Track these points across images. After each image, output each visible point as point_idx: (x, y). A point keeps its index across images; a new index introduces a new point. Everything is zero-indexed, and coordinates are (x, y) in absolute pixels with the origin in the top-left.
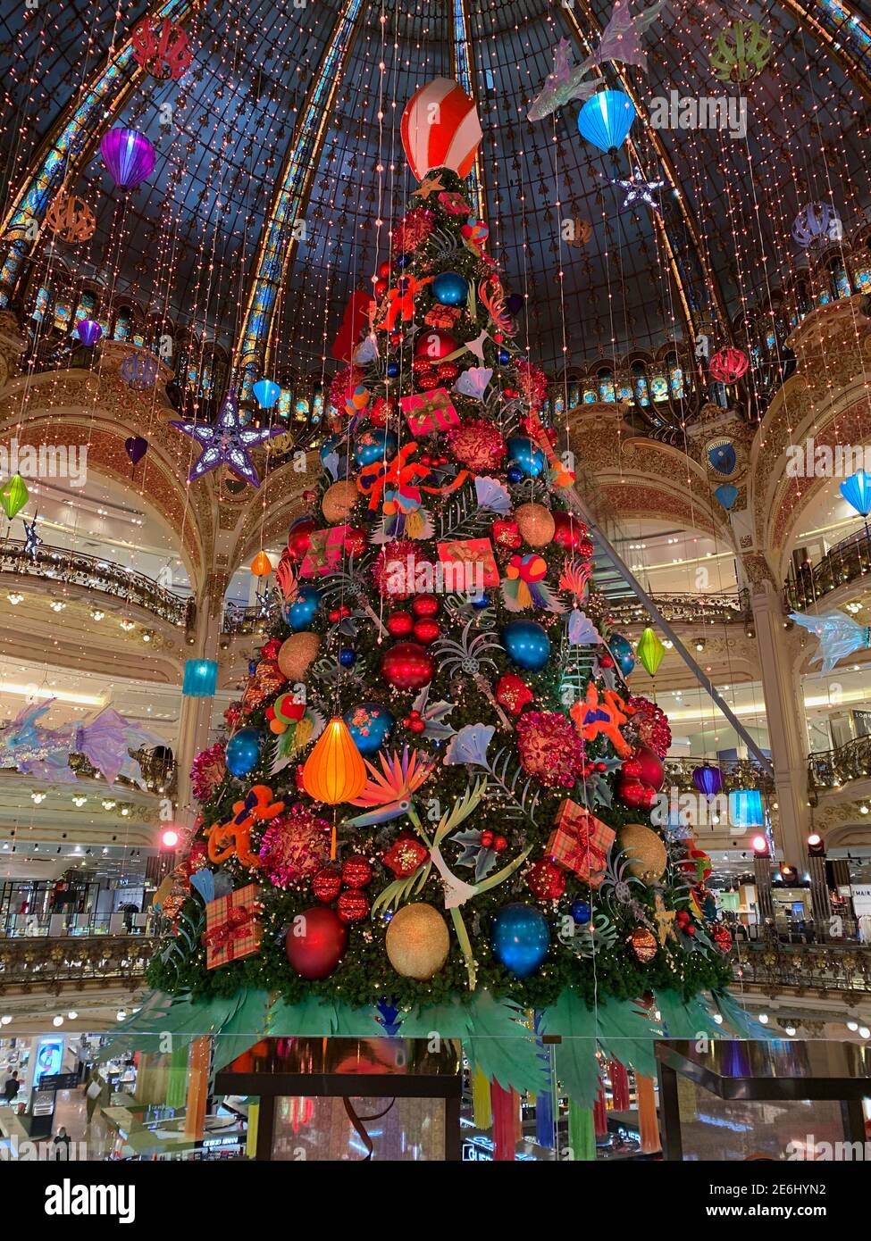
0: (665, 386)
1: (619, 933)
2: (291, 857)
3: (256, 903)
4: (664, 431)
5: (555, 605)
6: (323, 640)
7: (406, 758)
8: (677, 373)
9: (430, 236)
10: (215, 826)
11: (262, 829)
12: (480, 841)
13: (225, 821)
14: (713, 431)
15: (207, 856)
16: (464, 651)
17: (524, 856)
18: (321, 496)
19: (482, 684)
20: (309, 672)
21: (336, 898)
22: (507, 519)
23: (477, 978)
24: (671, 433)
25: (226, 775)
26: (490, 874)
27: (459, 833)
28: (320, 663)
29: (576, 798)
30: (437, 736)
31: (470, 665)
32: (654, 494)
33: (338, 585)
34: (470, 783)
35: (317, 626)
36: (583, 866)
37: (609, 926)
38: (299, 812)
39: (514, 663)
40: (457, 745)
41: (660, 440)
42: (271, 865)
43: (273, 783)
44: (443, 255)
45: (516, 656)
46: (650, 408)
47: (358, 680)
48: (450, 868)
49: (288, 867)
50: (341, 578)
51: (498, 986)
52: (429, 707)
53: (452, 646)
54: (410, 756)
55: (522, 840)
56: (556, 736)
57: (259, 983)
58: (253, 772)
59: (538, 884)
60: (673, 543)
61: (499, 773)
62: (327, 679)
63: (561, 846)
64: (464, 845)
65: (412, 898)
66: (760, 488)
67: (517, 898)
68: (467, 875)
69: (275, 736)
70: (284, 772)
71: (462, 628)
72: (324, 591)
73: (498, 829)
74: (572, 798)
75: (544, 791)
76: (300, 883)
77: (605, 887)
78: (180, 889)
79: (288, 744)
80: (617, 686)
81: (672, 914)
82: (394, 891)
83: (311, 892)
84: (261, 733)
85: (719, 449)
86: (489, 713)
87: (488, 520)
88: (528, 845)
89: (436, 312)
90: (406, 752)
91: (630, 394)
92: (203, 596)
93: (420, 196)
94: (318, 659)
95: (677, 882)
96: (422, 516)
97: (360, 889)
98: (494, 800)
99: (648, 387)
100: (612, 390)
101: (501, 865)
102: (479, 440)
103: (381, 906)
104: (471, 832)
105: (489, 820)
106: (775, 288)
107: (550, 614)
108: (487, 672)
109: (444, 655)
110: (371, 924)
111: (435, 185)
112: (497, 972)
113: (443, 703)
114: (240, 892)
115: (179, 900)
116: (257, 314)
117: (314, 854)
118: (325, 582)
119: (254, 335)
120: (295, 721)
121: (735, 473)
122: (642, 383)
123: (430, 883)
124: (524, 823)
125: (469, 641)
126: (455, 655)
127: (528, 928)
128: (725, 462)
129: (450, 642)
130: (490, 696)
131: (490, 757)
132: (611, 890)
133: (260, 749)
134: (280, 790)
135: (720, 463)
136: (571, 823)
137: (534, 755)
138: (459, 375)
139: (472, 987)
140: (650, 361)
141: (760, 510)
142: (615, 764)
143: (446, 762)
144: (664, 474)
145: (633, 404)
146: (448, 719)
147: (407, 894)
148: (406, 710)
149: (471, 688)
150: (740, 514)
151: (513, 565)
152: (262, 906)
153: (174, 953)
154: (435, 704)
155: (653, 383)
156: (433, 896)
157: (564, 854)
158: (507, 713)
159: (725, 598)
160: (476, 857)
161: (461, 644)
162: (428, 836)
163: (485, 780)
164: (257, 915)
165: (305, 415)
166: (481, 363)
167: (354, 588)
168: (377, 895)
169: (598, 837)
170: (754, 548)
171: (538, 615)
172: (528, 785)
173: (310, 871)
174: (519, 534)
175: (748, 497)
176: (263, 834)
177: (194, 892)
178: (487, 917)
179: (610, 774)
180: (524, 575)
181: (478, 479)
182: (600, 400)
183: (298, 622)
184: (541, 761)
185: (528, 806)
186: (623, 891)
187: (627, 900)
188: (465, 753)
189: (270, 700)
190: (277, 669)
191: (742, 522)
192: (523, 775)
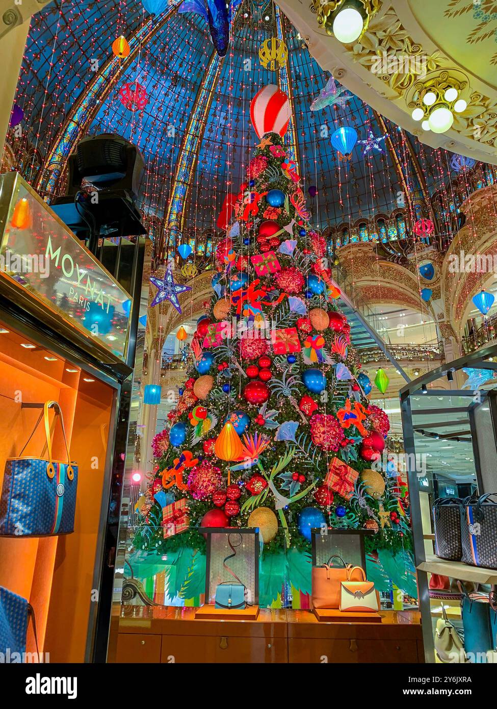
0: (395, 232)
1: (360, 522)
2: (202, 485)
3: (186, 507)
4: (395, 257)
5: (329, 360)
6: (215, 379)
7: (256, 438)
8: (402, 225)
9: (265, 170)
10: (165, 471)
11: (188, 472)
12: (292, 477)
13: (170, 468)
14: (422, 257)
15: (162, 485)
16: (284, 385)
17: (313, 485)
18: (213, 306)
19: (293, 401)
20: (209, 395)
21: (224, 505)
22: (305, 318)
23: (290, 542)
24: (399, 257)
25: (170, 445)
26: (297, 493)
27: (282, 474)
28: (214, 391)
29: (339, 457)
30: (271, 427)
31: (287, 392)
32: (390, 290)
33: (222, 352)
34: (287, 450)
35: (212, 372)
36: (342, 490)
37: (355, 518)
38: (206, 464)
39: (309, 390)
40: (280, 431)
41: (393, 261)
42: (192, 490)
43: (192, 450)
44: (272, 180)
45: (310, 387)
46: (387, 244)
47: (233, 399)
48: (278, 491)
49: (201, 490)
50: (223, 348)
51: (301, 546)
52: (267, 413)
53: (278, 382)
54: (258, 437)
55: (312, 477)
56: (329, 426)
57: (188, 545)
58: (183, 444)
59: (320, 498)
60: (402, 316)
61: (301, 445)
62: (218, 399)
63: (331, 480)
64: (285, 479)
65: (260, 505)
66: (447, 288)
67: (311, 505)
68: (286, 494)
69: (193, 427)
70: (198, 444)
71: (283, 373)
72: (215, 355)
73: (301, 472)
74: (337, 457)
75: (323, 453)
76: (207, 498)
77: (353, 500)
78: (149, 501)
79: (199, 430)
80: (361, 400)
81: (388, 513)
82: (251, 501)
83: (212, 502)
84: (186, 425)
85: (425, 266)
86: (296, 416)
87: (295, 318)
88: (315, 479)
89: (269, 211)
90: (256, 434)
91: (377, 237)
92: (151, 349)
93: (260, 148)
94: (213, 388)
95: (391, 498)
96: (263, 316)
97: (235, 500)
98: (299, 458)
99: (387, 232)
100: (367, 235)
101: (302, 489)
102: (291, 278)
103: (245, 509)
104: (289, 473)
105: (297, 468)
106: (453, 179)
107: (326, 365)
108: (296, 395)
109: (274, 387)
110: (241, 517)
111: (268, 142)
112: (300, 539)
113: (274, 411)
114: (178, 503)
115: (149, 507)
116: (177, 200)
117: (213, 484)
118: (216, 350)
119: (175, 211)
120: (202, 419)
121: (434, 279)
122: (383, 230)
123: (269, 498)
124: (313, 469)
125: (286, 380)
126: (279, 387)
127: (315, 519)
128: (428, 273)
129: (277, 380)
130: (297, 407)
131: (296, 437)
132: (356, 501)
133: (186, 433)
134: (196, 453)
135: (425, 274)
136: (337, 469)
137: (318, 436)
138: (280, 244)
139: (288, 547)
140: (387, 219)
141: (448, 299)
142: (359, 440)
143: (275, 439)
144: (395, 280)
145: (378, 242)
146: (276, 419)
147: (257, 503)
148: (256, 414)
149: (287, 403)
150: (438, 301)
151: (308, 341)
152: (189, 508)
153: (147, 531)
154: (270, 411)
155: (389, 230)
156: (270, 504)
157: (333, 484)
158: (305, 415)
159: (430, 346)
160: (290, 485)
161: (282, 381)
162: (267, 475)
163: (294, 448)
164: (187, 513)
165: (203, 252)
166: (292, 237)
167: (230, 353)
168: (244, 503)
169: (350, 476)
170: (445, 319)
171: (320, 366)
172: (315, 451)
173: (211, 492)
174: (312, 325)
175: (441, 292)
176: (189, 474)
177: (156, 502)
178: (296, 514)
179: (357, 444)
180: (314, 345)
181: (290, 298)
182: (360, 240)
183: (203, 370)
184: (321, 439)
185: (315, 461)
186: (362, 502)
187: (364, 506)
188: (285, 436)
189: (190, 409)
190: (193, 394)
191: (438, 305)
192: (313, 446)
